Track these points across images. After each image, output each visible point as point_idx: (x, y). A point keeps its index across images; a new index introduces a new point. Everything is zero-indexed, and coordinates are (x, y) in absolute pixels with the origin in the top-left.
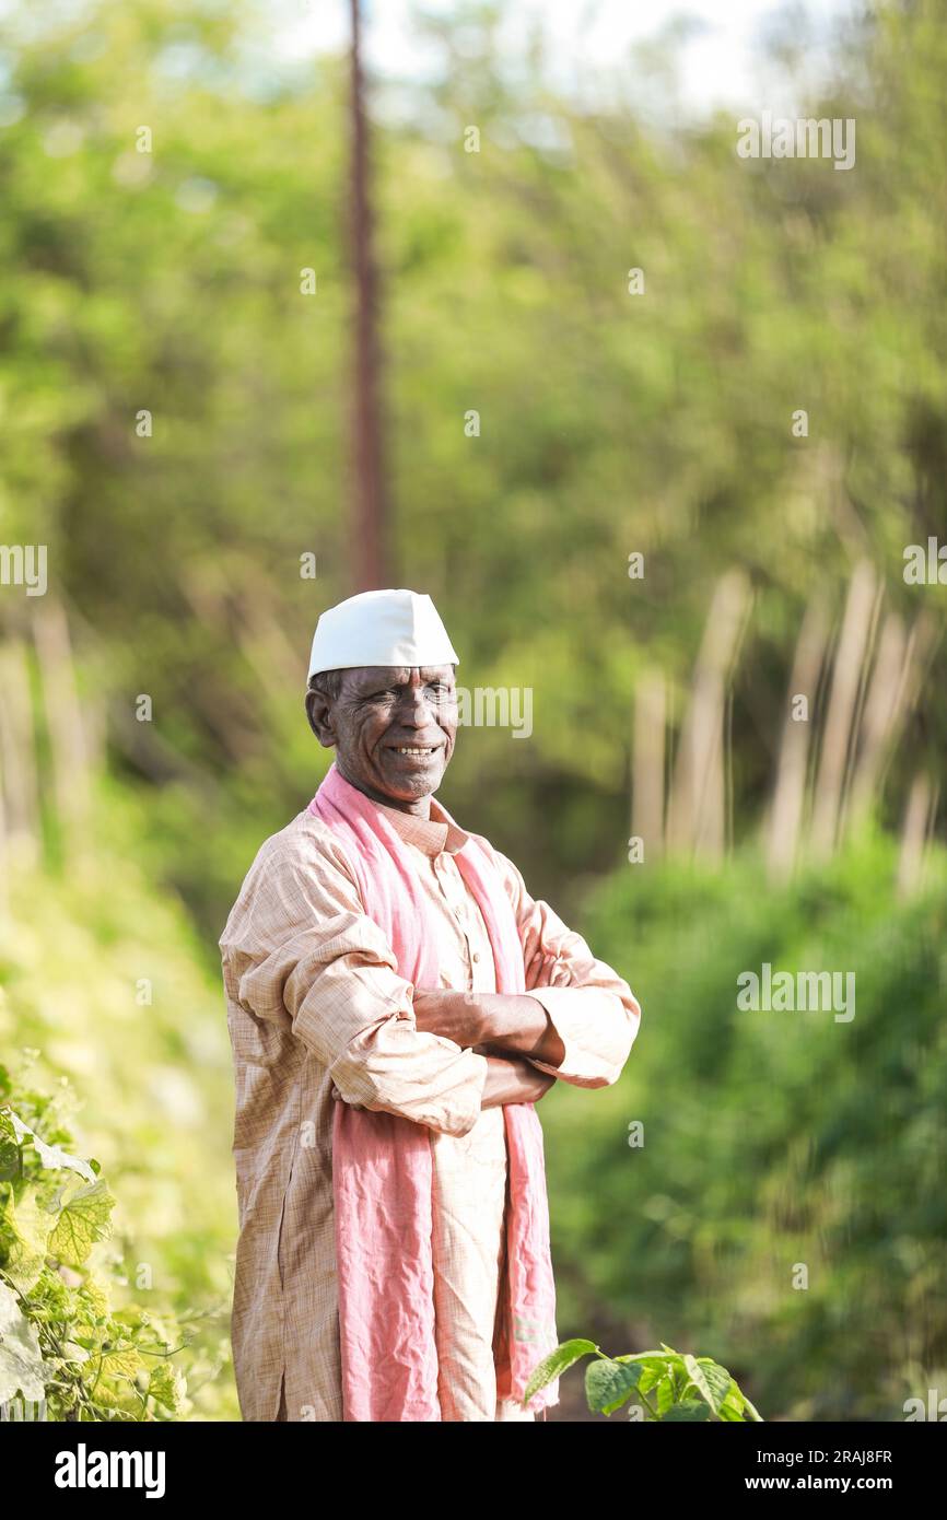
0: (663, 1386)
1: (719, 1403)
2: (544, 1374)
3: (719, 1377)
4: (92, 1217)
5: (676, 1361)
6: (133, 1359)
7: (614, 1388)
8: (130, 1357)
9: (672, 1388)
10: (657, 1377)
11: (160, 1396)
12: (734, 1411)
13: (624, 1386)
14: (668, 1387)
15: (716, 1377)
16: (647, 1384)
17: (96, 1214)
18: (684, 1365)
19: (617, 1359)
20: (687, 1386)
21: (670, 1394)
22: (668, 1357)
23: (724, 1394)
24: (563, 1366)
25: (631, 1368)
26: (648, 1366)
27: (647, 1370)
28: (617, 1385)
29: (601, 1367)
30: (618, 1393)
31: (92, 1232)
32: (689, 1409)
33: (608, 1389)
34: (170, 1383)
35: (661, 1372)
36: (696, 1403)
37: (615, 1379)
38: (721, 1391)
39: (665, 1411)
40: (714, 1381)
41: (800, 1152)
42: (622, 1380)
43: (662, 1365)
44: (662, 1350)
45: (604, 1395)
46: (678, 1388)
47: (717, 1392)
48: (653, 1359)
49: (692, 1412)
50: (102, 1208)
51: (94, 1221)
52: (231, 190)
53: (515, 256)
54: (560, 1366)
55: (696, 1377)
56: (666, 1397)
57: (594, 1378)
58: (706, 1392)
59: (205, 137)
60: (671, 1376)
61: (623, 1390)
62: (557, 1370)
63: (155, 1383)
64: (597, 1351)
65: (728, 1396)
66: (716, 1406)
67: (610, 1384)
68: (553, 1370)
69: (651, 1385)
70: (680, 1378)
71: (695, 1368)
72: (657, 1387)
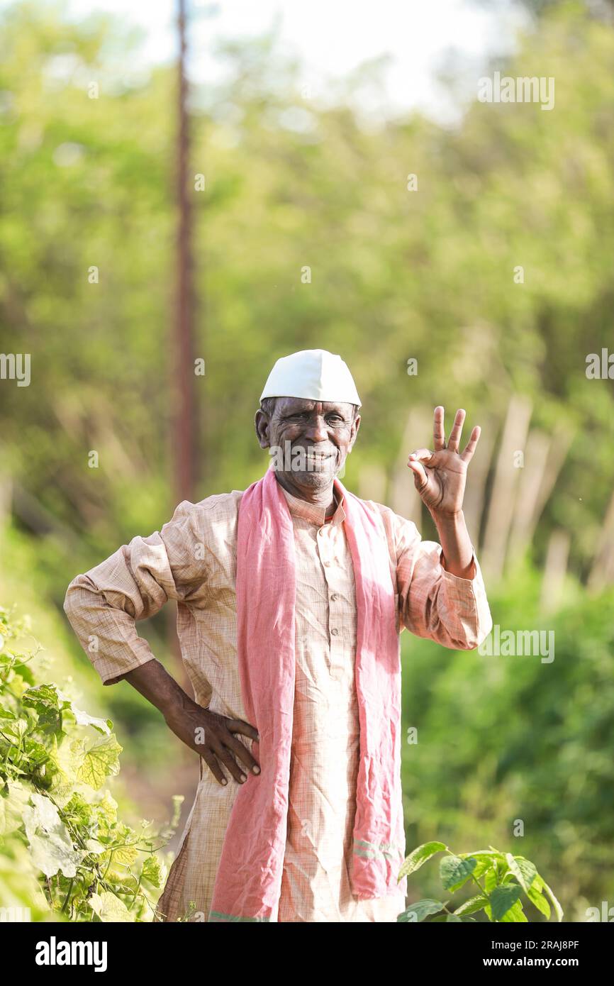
0: (489, 874)
1: (528, 885)
2: (411, 864)
3: (529, 869)
4: (106, 759)
5: (500, 857)
6: (132, 852)
7: (458, 874)
8: (131, 851)
9: (496, 876)
10: (485, 868)
11: (149, 877)
12: (537, 891)
13: (465, 873)
14: (492, 875)
15: (526, 869)
16: (479, 872)
17: (109, 756)
18: (505, 860)
19: (460, 855)
20: (507, 874)
21: (494, 880)
22: (494, 855)
23: (532, 879)
24: (424, 859)
25: (470, 862)
26: (480, 860)
27: (479, 863)
28: (460, 872)
29: (449, 860)
30: (461, 877)
31: (106, 768)
32: (508, 889)
33: (455, 874)
34: (157, 868)
35: (488, 865)
36: (512, 885)
37: (459, 868)
38: (530, 878)
39: (491, 891)
40: (525, 871)
41: (488, 767)
42: (464, 869)
43: (489, 860)
44: (490, 850)
45: (452, 878)
46: (500, 875)
47: (527, 878)
48: (484, 855)
49: (510, 891)
50: (113, 753)
51: (107, 762)
52: (94, 151)
53: (282, 198)
54: (421, 859)
55: (514, 870)
56: (490, 882)
57: (445, 867)
58: (520, 878)
59: (76, 117)
60: (495, 868)
61: (464, 875)
62: (420, 862)
63: (146, 868)
64: (447, 850)
65: (534, 881)
66: (527, 888)
67: (456, 871)
68: (417, 861)
69: (481, 873)
70: (502, 869)
71: (513, 862)
72: (486, 875)
